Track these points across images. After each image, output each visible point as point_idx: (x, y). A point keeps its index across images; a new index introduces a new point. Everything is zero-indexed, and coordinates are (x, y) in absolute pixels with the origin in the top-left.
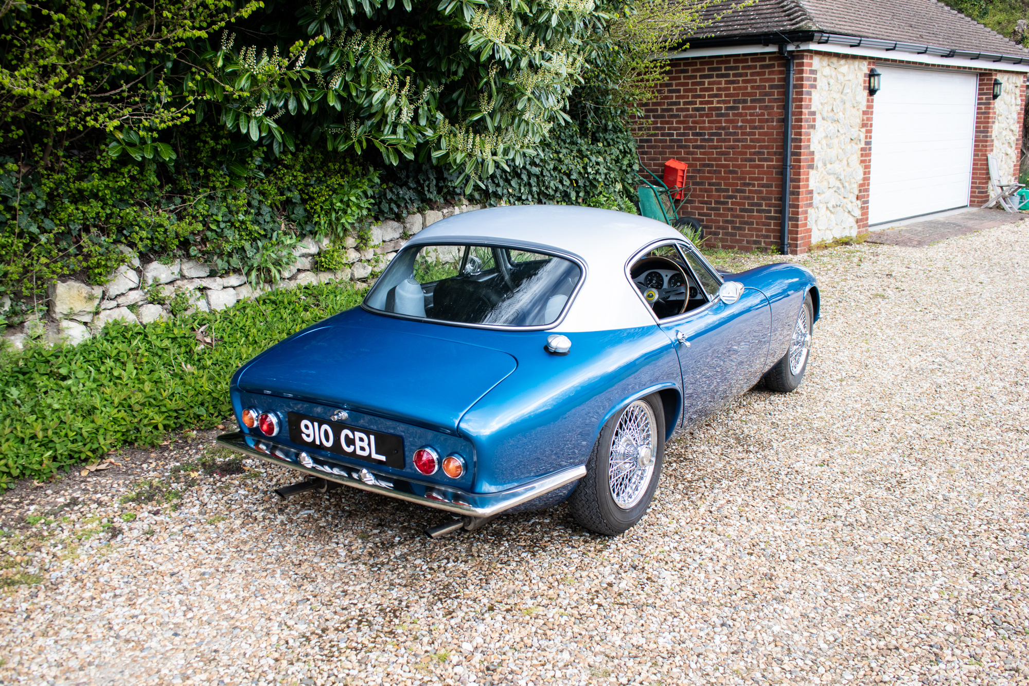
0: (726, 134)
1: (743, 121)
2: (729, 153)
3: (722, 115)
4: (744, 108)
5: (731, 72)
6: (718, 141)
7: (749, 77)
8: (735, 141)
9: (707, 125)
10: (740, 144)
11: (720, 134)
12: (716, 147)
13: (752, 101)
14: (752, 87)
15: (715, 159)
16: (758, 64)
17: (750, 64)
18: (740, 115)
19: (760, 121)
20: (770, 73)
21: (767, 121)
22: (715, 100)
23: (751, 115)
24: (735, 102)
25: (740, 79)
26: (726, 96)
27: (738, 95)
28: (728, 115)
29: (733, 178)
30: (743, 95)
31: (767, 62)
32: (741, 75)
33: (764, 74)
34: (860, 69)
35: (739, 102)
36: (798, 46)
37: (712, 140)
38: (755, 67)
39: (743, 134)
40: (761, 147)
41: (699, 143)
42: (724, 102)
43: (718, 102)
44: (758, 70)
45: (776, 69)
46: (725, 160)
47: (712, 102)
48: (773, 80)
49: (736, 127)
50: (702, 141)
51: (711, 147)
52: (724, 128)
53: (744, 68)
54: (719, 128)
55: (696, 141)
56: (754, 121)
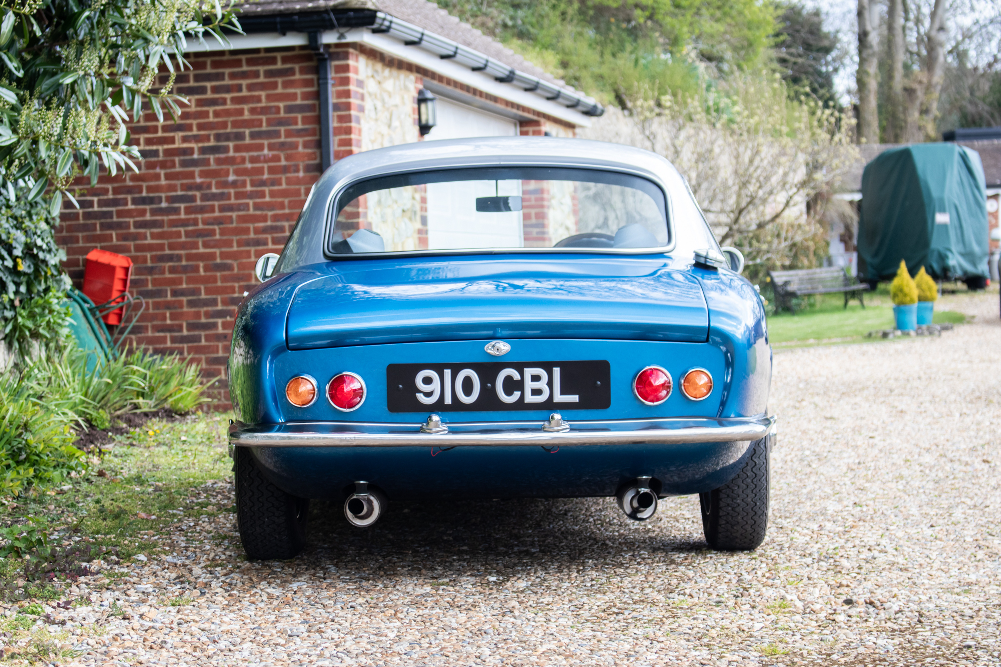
0: (205, 198)
1: (237, 172)
2: (212, 233)
3: (195, 163)
4: (237, 149)
5: (209, 85)
6: (188, 211)
7: (245, 93)
8: (222, 209)
9: (163, 182)
10: (234, 215)
11: (192, 199)
12: (184, 223)
13: (253, 136)
14: (253, 111)
15: (183, 246)
16: (262, 69)
17: (245, 68)
18: (231, 161)
19: (272, 170)
20: (286, 85)
21: (285, 170)
22: (178, 135)
23: (253, 160)
24: (218, 137)
25: (228, 96)
26: (200, 127)
27: (224, 125)
28: (206, 162)
29: (225, 279)
30: (235, 124)
31: (279, 65)
32: (228, 89)
33: (274, 86)
34: (406, 88)
35: (227, 137)
36: (342, 36)
37: (176, 211)
38: (256, 75)
39: (238, 196)
40: (276, 218)
41: (148, 217)
42: (197, 139)
43: (185, 139)
44: (262, 79)
45: (298, 76)
46: (205, 245)
47: (172, 140)
48: (293, 96)
49: (225, 184)
50: (154, 212)
51: (173, 223)
52: (199, 187)
53: (233, 76)
54: (189, 187)
55: (143, 213)
56: (260, 171)
